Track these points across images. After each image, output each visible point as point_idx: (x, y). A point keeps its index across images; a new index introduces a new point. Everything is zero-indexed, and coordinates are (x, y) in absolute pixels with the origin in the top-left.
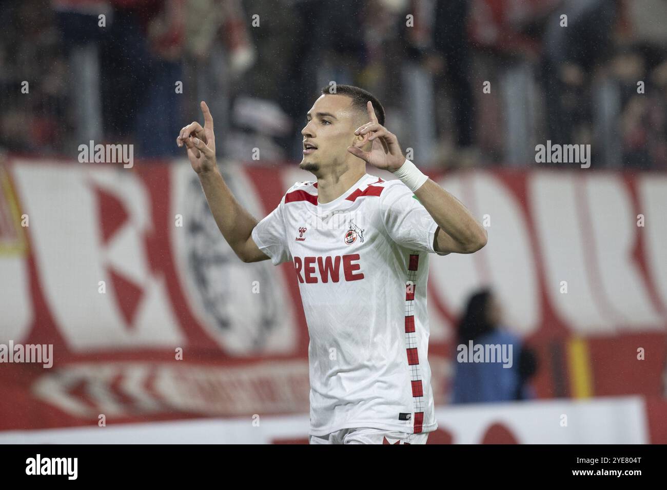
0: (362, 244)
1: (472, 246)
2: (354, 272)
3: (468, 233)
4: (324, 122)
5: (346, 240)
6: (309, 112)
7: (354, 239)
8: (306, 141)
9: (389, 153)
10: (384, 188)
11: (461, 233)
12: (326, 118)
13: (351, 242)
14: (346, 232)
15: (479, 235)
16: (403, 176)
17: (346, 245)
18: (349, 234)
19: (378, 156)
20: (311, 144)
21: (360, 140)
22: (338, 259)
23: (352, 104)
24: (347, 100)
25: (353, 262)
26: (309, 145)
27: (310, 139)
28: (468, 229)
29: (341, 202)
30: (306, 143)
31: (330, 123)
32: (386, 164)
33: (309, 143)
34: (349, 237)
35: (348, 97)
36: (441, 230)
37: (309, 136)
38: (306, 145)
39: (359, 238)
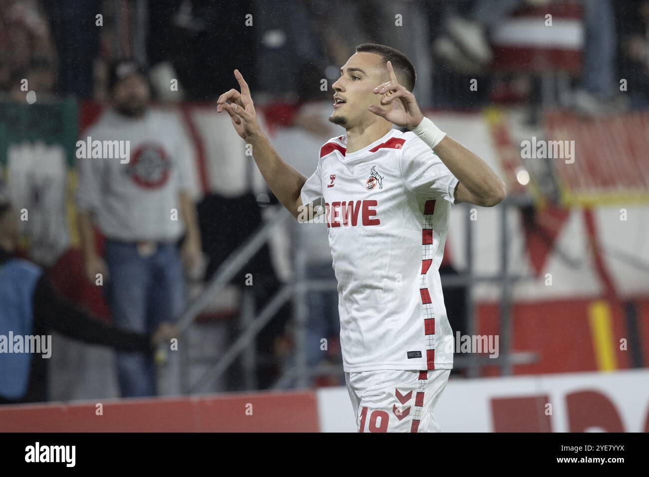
0: (381, 190)
1: (490, 201)
2: (371, 218)
3: (486, 187)
4: (354, 78)
5: (367, 186)
6: (342, 68)
7: (374, 185)
8: (336, 95)
9: (408, 112)
10: (405, 140)
11: (480, 187)
12: (356, 73)
13: (372, 188)
14: (368, 178)
15: (497, 190)
16: (422, 134)
17: (366, 190)
18: (371, 181)
19: (398, 114)
20: (340, 98)
21: (388, 96)
22: (359, 203)
23: (382, 62)
24: (377, 57)
25: (370, 208)
26: (339, 99)
27: (340, 93)
28: (486, 183)
29: (365, 152)
30: (336, 97)
31: (359, 79)
32: (405, 122)
33: (338, 97)
34: (370, 184)
35: (378, 55)
36: (460, 184)
37: (339, 90)
38: (337, 99)
39: (378, 185)
